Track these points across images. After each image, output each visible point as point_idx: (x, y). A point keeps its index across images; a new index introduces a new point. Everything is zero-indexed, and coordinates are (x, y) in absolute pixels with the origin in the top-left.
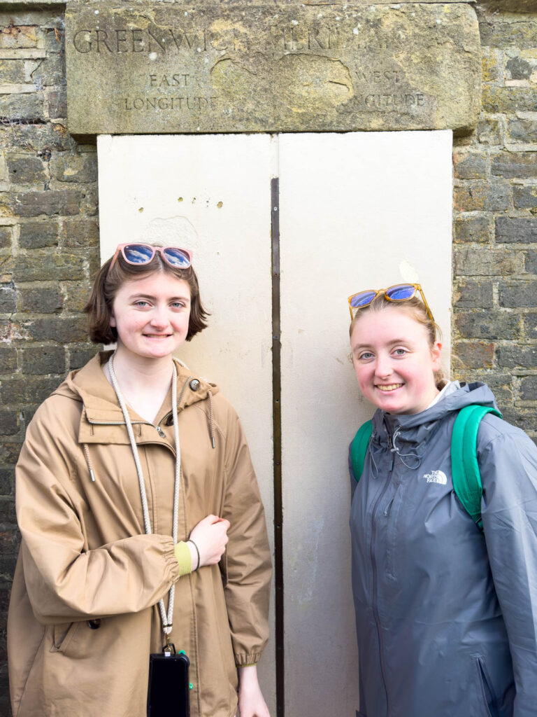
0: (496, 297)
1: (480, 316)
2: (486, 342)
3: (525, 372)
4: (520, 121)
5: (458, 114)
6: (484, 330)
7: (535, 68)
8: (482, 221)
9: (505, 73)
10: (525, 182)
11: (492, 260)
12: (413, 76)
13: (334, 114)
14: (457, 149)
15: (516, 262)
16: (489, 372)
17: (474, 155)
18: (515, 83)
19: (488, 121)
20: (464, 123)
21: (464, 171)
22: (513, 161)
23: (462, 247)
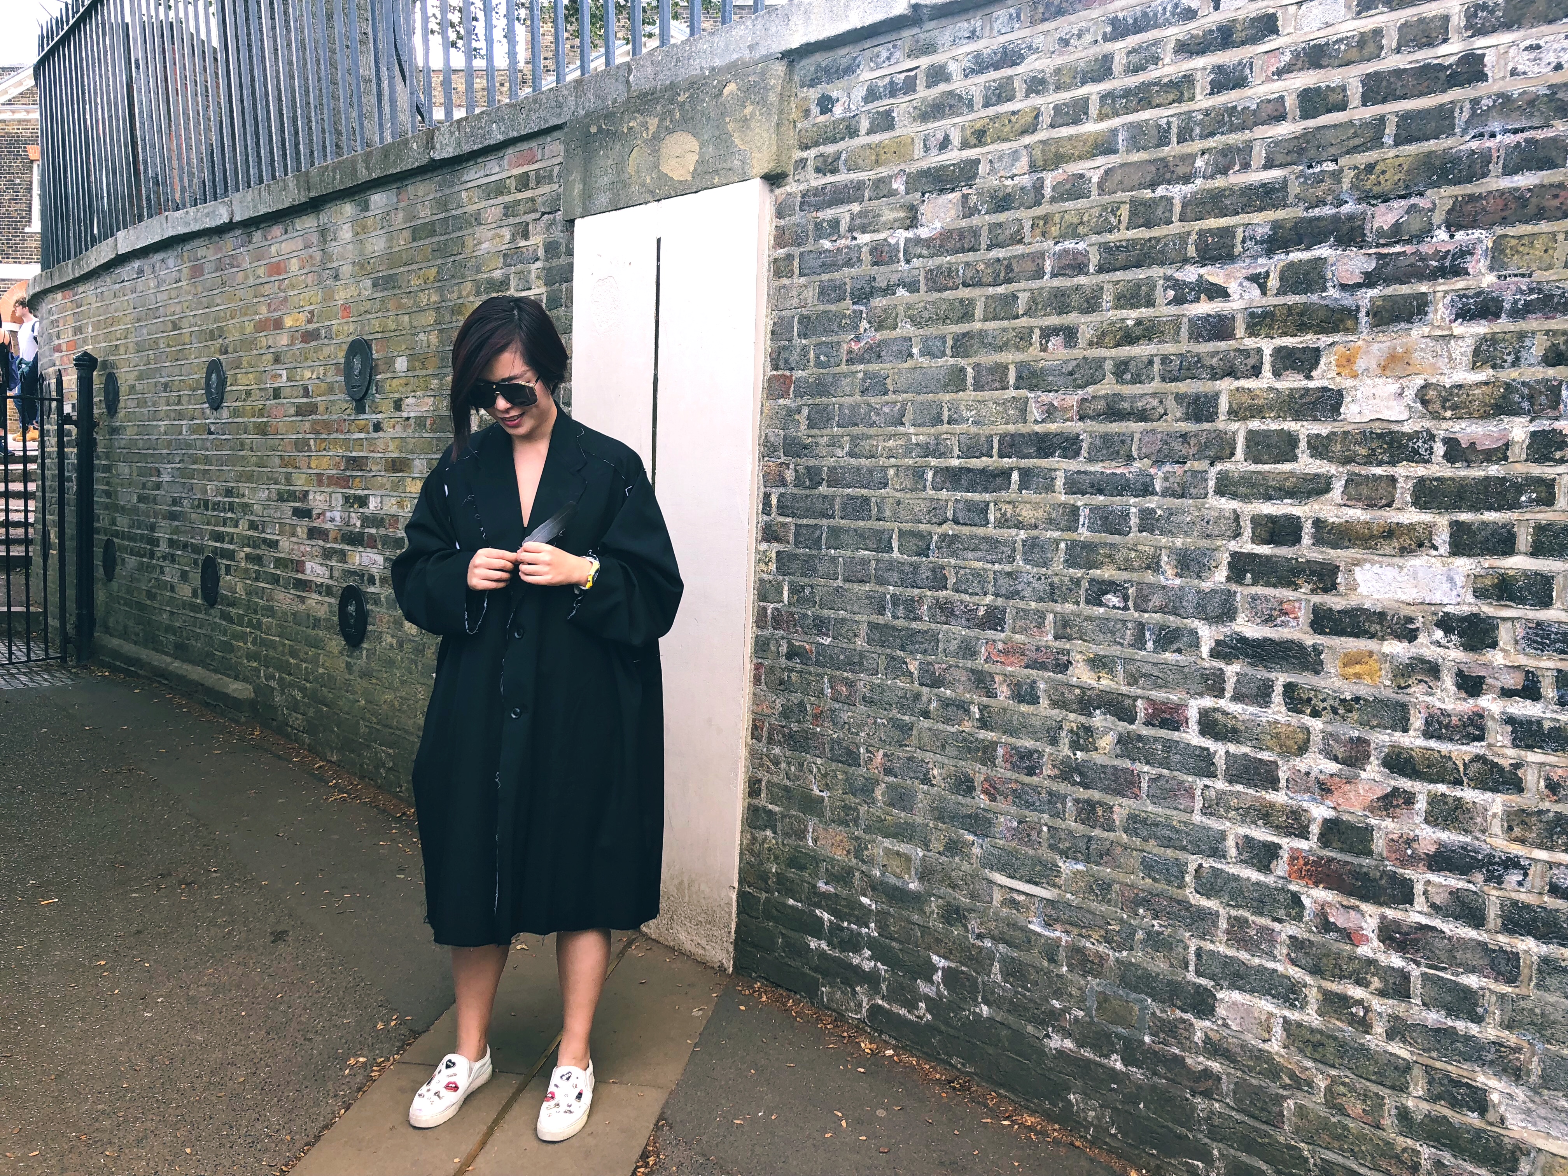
0: (795, 330)
2: (787, 373)
3: (810, 402)
4: (821, 155)
5: (762, 163)
6: (787, 361)
7: (838, 100)
8: (789, 257)
9: (815, 110)
10: (821, 215)
11: (795, 293)
12: (736, 135)
13: (690, 178)
14: (778, 191)
15: (811, 294)
16: (787, 402)
17: (789, 194)
18: (822, 119)
19: (801, 160)
20: (766, 171)
21: (780, 213)
22: (815, 195)
23: (777, 283)
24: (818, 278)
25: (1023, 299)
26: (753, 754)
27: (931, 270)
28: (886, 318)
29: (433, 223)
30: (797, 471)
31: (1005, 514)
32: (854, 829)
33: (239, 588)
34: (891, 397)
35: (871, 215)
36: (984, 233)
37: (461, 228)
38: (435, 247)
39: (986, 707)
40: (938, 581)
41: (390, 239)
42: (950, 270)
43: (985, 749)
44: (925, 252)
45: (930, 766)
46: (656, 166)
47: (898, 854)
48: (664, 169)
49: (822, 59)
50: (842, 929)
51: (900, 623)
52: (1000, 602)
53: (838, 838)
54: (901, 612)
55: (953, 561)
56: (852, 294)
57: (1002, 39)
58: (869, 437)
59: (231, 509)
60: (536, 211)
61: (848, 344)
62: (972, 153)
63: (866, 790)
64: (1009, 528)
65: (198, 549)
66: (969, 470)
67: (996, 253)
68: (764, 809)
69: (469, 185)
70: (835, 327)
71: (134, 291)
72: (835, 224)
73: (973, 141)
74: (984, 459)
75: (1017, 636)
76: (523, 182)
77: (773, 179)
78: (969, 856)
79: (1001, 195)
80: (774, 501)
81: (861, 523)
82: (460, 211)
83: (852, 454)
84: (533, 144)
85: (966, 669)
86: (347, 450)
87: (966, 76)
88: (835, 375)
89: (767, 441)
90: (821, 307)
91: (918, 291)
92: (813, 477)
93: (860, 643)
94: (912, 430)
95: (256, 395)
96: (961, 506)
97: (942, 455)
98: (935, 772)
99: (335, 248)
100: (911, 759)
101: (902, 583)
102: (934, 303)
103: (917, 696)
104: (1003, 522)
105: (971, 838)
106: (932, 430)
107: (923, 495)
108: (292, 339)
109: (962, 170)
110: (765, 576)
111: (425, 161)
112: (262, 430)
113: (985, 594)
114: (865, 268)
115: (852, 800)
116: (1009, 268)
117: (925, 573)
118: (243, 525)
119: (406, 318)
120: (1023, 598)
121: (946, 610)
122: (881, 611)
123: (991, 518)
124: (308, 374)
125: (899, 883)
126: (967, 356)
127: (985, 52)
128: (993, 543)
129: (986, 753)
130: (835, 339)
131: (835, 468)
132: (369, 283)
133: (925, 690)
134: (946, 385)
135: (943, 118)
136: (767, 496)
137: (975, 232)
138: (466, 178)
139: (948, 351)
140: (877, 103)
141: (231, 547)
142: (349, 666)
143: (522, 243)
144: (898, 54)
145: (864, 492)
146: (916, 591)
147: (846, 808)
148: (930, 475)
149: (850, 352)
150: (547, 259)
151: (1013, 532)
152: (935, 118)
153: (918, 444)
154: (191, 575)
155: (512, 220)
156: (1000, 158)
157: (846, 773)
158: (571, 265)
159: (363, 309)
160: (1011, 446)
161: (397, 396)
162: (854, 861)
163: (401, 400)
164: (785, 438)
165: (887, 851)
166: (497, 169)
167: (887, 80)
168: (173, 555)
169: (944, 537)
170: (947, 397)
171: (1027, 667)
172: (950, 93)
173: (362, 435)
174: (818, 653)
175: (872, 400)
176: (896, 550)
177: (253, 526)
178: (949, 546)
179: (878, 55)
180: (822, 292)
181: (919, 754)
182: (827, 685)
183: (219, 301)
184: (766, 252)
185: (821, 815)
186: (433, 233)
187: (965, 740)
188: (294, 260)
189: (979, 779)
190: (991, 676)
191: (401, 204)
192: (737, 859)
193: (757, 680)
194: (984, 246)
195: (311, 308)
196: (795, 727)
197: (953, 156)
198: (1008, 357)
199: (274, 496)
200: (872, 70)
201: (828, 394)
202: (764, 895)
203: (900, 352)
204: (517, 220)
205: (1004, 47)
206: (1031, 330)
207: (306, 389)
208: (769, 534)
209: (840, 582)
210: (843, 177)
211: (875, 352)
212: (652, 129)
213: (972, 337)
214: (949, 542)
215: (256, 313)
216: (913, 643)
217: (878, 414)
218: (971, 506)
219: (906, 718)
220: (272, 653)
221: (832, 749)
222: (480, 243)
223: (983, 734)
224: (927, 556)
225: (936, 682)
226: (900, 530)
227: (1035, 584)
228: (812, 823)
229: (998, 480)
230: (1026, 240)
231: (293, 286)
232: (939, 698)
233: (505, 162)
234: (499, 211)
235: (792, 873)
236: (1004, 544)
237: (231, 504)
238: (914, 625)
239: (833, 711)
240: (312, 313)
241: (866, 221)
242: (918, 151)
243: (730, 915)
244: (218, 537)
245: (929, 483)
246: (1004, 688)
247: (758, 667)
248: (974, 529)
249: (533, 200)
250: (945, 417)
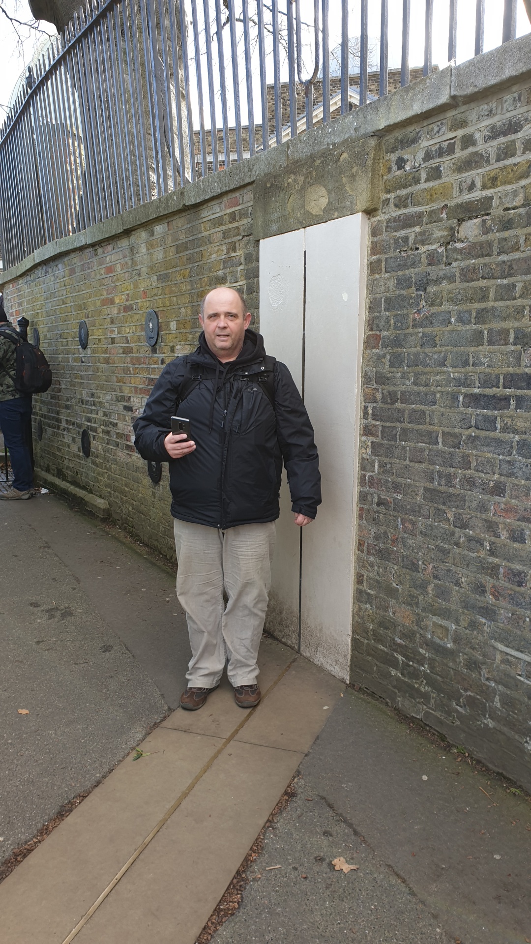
0: (383, 306)
1: (377, 317)
2: (378, 333)
3: (390, 351)
4: (398, 196)
5: (363, 202)
6: (378, 326)
7: (408, 160)
8: (379, 261)
9: (394, 167)
10: (398, 234)
11: (382, 283)
12: (347, 185)
13: (322, 213)
14: (373, 220)
15: (391, 284)
16: (377, 351)
17: (379, 221)
18: (398, 173)
19: (386, 199)
20: (364, 208)
21: (375, 232)
22: (394, 222)
23: (372, 277)
24: (396, 274)
25: (519, 286)
26: (359, 559)
27: (463, 269)
28: (436, 299)
29: (186, 243)
30: (383, 394)
31: (506, 424)
32: (415, 609)
33: (100, 448)
34: (438, 348)
35: (427, 234)
36: (495, 245)
37: (200, 246)
38: (188, 257)
39: (493, 543)
40: (467, 465)
41: (165, 253)
42: (474, 269)
43: (493, 569)
44: (459, 257)
45: (460, 576)
46: (303, 206)
47: (441, 626)
48: (307, 208)
49: (398, 134)
50: (409, 666)
51: (443, 488)
52: (503, 479)
53: (407, 613)
54: (443, 482)
55: (474, 452)
56: (416, 283)
57: (508, 115)
58: (425, 373)
59: (94, 405)
60: (239, 234)
61: (413, 314)
62: (488, 193)
63: (423, 586)
64: (509, 433)
65: (79, 426)
66: (485, 396)
67: (504, 257)
68: (365, 592)
69: (205, 220)
70: (406, 305)
71: (44, 283)
72: (406, 239)
73: (490, 185)
74: (494, 389)
75: (513, 501)
76: (233, 217)
77: (369, 212)
78: (482, 632)
79: (506, 219)
80: (370, 411)
81: (420, 427)
82: (200, 236)
83: (415, 384)
84: (237, 194)
85: (482, 519)
86: (149, 374)
87: (486, 141)
88: (405, 335)
89: (366, 374)
90: (398, 292)
91: (455, 282)
92: (392, 398)
93: (419, 499)
94: (450, 369)
95: (103, 341)
96: (480, 418)
97: (469, 386)
98: (463, 580)
99: (138, 258)
100: (449, 570)
101: (444, 465)
102: (464, 289)
103: (453, 534)
104: (505, 429)
105: (484, 621)
106: (463, 370)
107: (457, 410)
108: (119, 310)
109: (482, 204)
110: (365, 456)
111: (181, 207)
112: (107, 361)
113: (494, 474)
114: (423, 268)
115: (415, 592)
116: (511, 267)
117: (457, 459)
118: (100, 414)
119: (175, 299)
120: (516, 478)
121: (470, 482)
122: (432, 480)
123: (498, 426)
124: (128, 330)
125: (442, 643)
126: (484, 323)
127: (498, 124)
128: (499, 442)
129: (493, 571)
130: (405, 312)
131: (405, 392)
132: (155, 278)
133: (457, 530)
134: (471, 342)
135: (471, 170)
136: (366, 408)
137: (490, 244)
138: (203, 215)
139: (473, 320)
140: (431, 162)
141: (95, 425)
142: (154, 494)
143: (233, 255)
144: (444, 129)
145: (422, 407)
146: (452, 470)
147: (411, 596)
148: (461, 398)
149: (414, 320)
150: (246, 264)
151: (512, 435)
152: (466, 171)
153: (454, 379)
154: (77, 439)
155: (227, 241)
156: (506, 195)
157: (411, 576)
158: (258, 267)
159: (153, 293)
160: (511, 381)
161: (172, 344)
162: (416, 628)
163: (174, 346)
164: (376, 373)
165: (435, 624)
166: (219, 210)
167: (437, 146)
168: (68, 428)
169: (469, 437)
170: (472, 349)
171: (518, 520)
172: (476, 153)
173: (156, 366)
174: (395, 503)
175: (427, 350)
176: (440, 444)
177: (105, 414)
178: (472, 443)
179: (432, 130)
180: (398, 283)
181: (453, 568)
182: (400, 523)
183: (83, 288)
184: (366, 257)
185: (397, 599)
186: (187, 249)
187: (481, 562)
188: (118, 265)
189: (489, 586)
190: (497, 524)
191: (171, 232)
192: (351, 619)
193: (360, 517)
194: (495, 253)
195: (127, 292)
196: (382, 546)
197: (477, 194)
198: (510, 324)
199: (114, 398)
200: (428, 140)
201: (402, 346)
202: (366, 641)
203: (444, 320)
204: (230, 240)
205: (510, 121)
206: (524, 307)
207: (127, 339)
208: (367, 431)
209: (407, 462)
210: (411, 210)
211: (429, 321)
212: (301, 183)
213: (488, 311)
214: (473, 439)
215: (101, 295)
216: (450, 501)
217: (430, 359)
218: (486, 418)
219: (446, 546)
220: (117, 484)
221: (403, 561)
222: (211, 254)
223: (491, 559)
224: (459, 448)
225: (464, 526)
226: (443, 432)
227: (524, 469)
228: (392, 602)
229: (503, 403)
230: (521, 249)
231: (118, 280)
232: (465, 536)
233: (223, 206)
234: (220, 235)
235: (381, 631)
236: (506, 443)
237: (93, 401)
238: (451, 490)
239: (403, 538)
240: (128, 295)
241: (424, 238)
242: (456, 193)
243: (348, 651)
244: (89, 420)
245: (461, 403)
246: (505, 532)
247: (361, 509)
248: (487, 433)
249: (238, 228)
250: (471, 362)
